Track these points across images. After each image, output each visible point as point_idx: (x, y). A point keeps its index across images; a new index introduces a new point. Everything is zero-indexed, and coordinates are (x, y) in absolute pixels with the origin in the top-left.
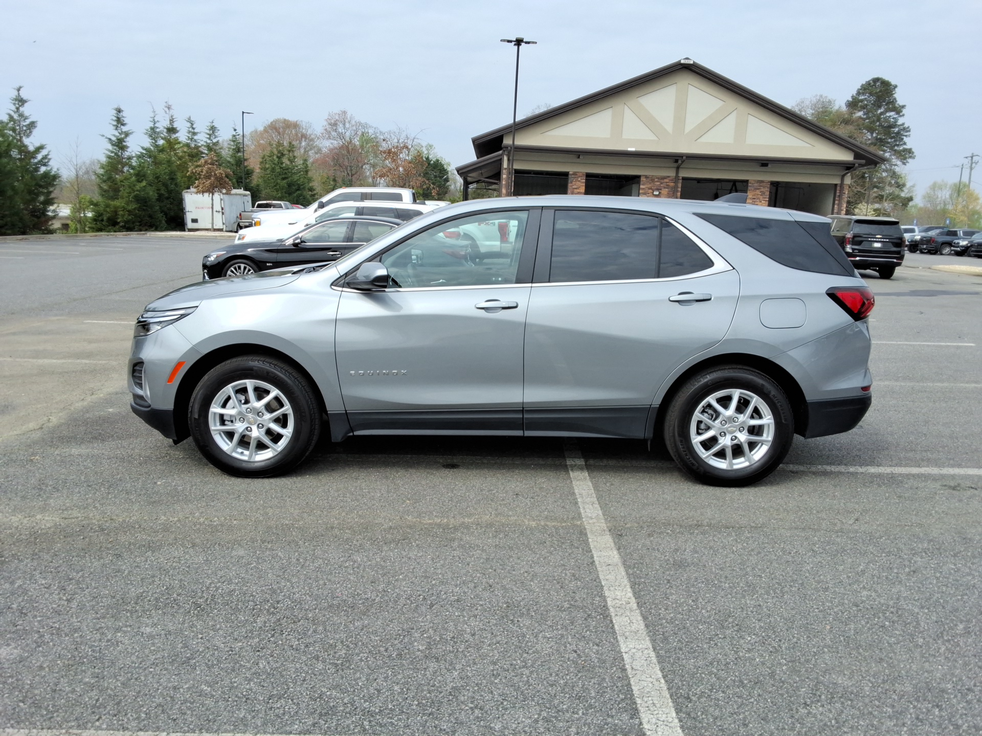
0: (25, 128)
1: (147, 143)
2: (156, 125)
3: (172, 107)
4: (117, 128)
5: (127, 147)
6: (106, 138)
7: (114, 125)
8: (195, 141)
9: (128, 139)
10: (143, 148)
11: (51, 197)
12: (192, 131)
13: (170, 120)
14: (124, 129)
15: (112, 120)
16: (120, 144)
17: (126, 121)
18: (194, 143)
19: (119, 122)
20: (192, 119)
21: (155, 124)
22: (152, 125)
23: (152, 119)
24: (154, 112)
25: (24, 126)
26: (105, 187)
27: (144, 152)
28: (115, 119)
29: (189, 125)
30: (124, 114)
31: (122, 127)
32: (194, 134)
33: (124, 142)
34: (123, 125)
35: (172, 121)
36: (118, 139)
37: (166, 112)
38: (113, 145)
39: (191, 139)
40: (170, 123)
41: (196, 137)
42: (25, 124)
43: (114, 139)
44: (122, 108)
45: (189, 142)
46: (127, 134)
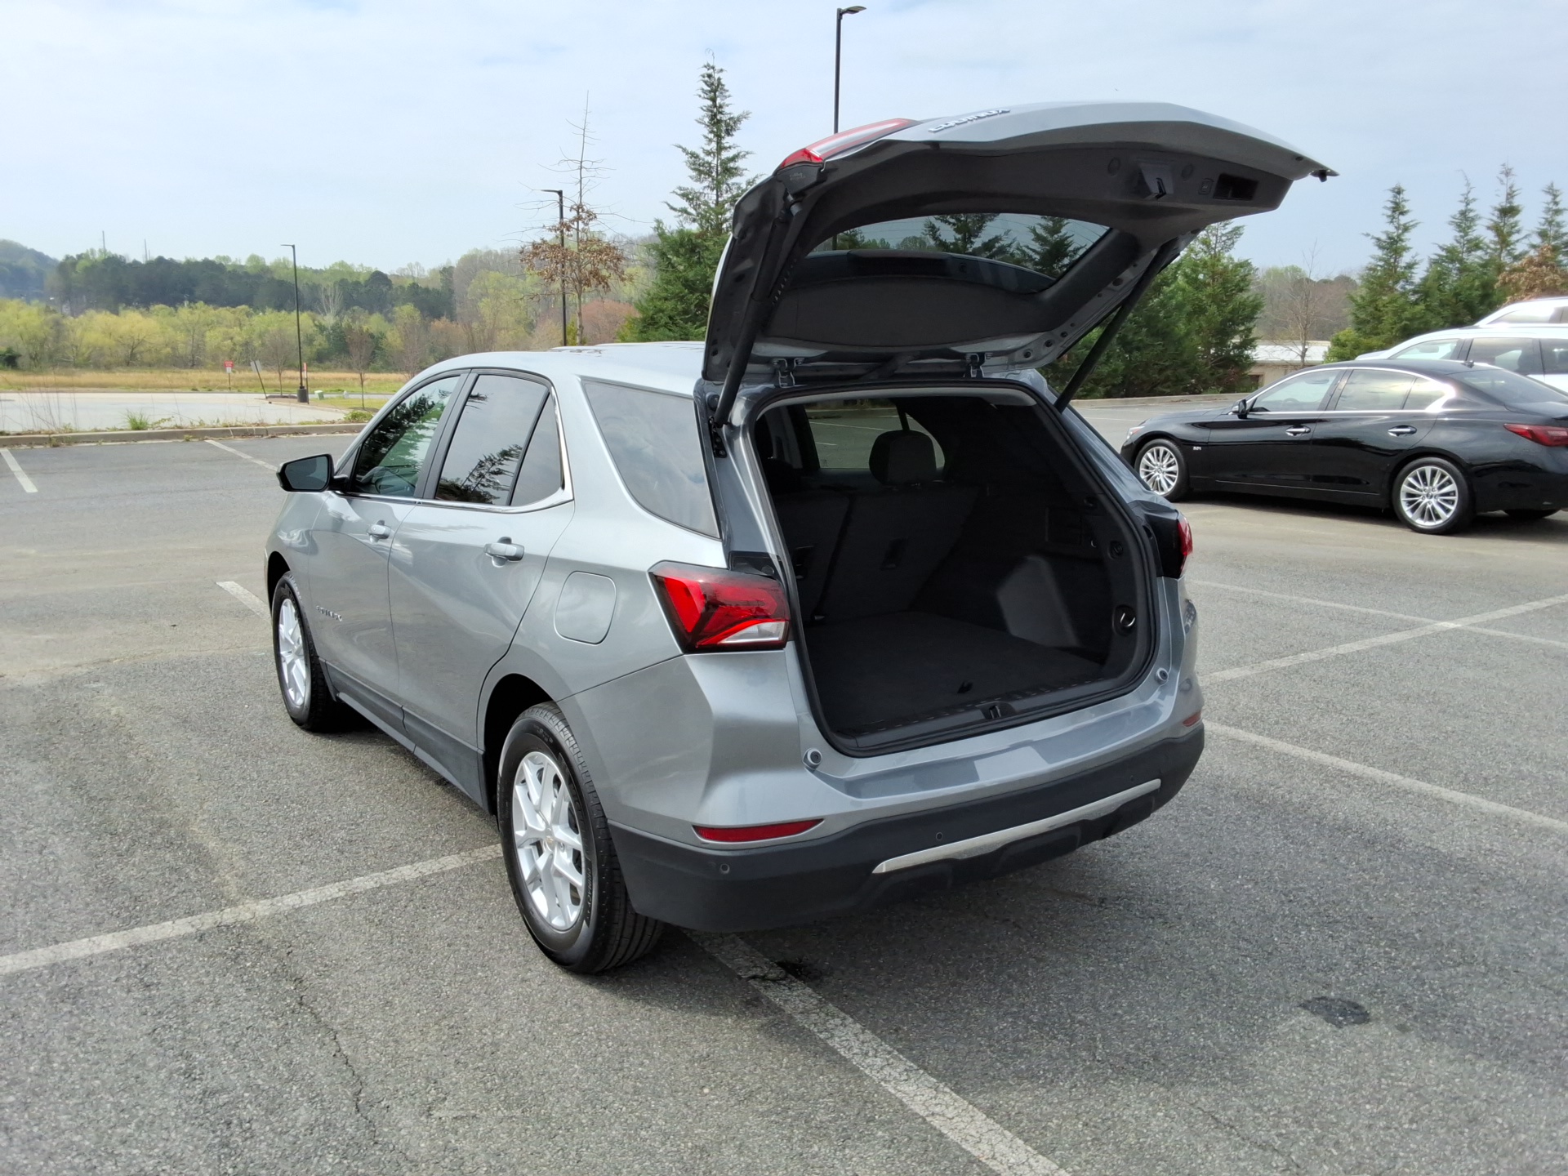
0: (1224, 238)
1: (1449, 237)
2: (1469, 207)
3: (1513, 172)
4: (1392, 219)
5: (1405, 249)
6: (1373, 238)
7: (1389, 216)
8: (1559, 225)
9: (1406, 236)
10: (1442, 248)
11: (1251, 337)
12: (1555, 208)
13: (1508, 194)
14: (1403, 220)
15: (1385, 207)
16: (1393, 246)
17: (1407, 206)
18: (1556, 229)
19: (1397, 209)
20: (1555, 187)
21: (1468, 204)
22: (1462, 207)
23: (1462, 198)
24: (1468, 184)
25: (1223, 235)
26: (1363, 316)
27: (1444, 253)
28: (1392, 205)
29: (1549, 198)
30: (1405, 195)
31: (1401, 217)
32: (1558, 212)
33: (1402, 240)
34: (1402, 213)
35: (1510, 196)
36: (1390, 238)
37: (1501, 181)
38: (1381, 247)
39: (1550, 223)
40: (1507, 199)
41: (1559, 218)
42: (1224, 232)
43: (1384, 237)
44: (1403, 187)
45: (1545, 227)
46: (1406, 229)
